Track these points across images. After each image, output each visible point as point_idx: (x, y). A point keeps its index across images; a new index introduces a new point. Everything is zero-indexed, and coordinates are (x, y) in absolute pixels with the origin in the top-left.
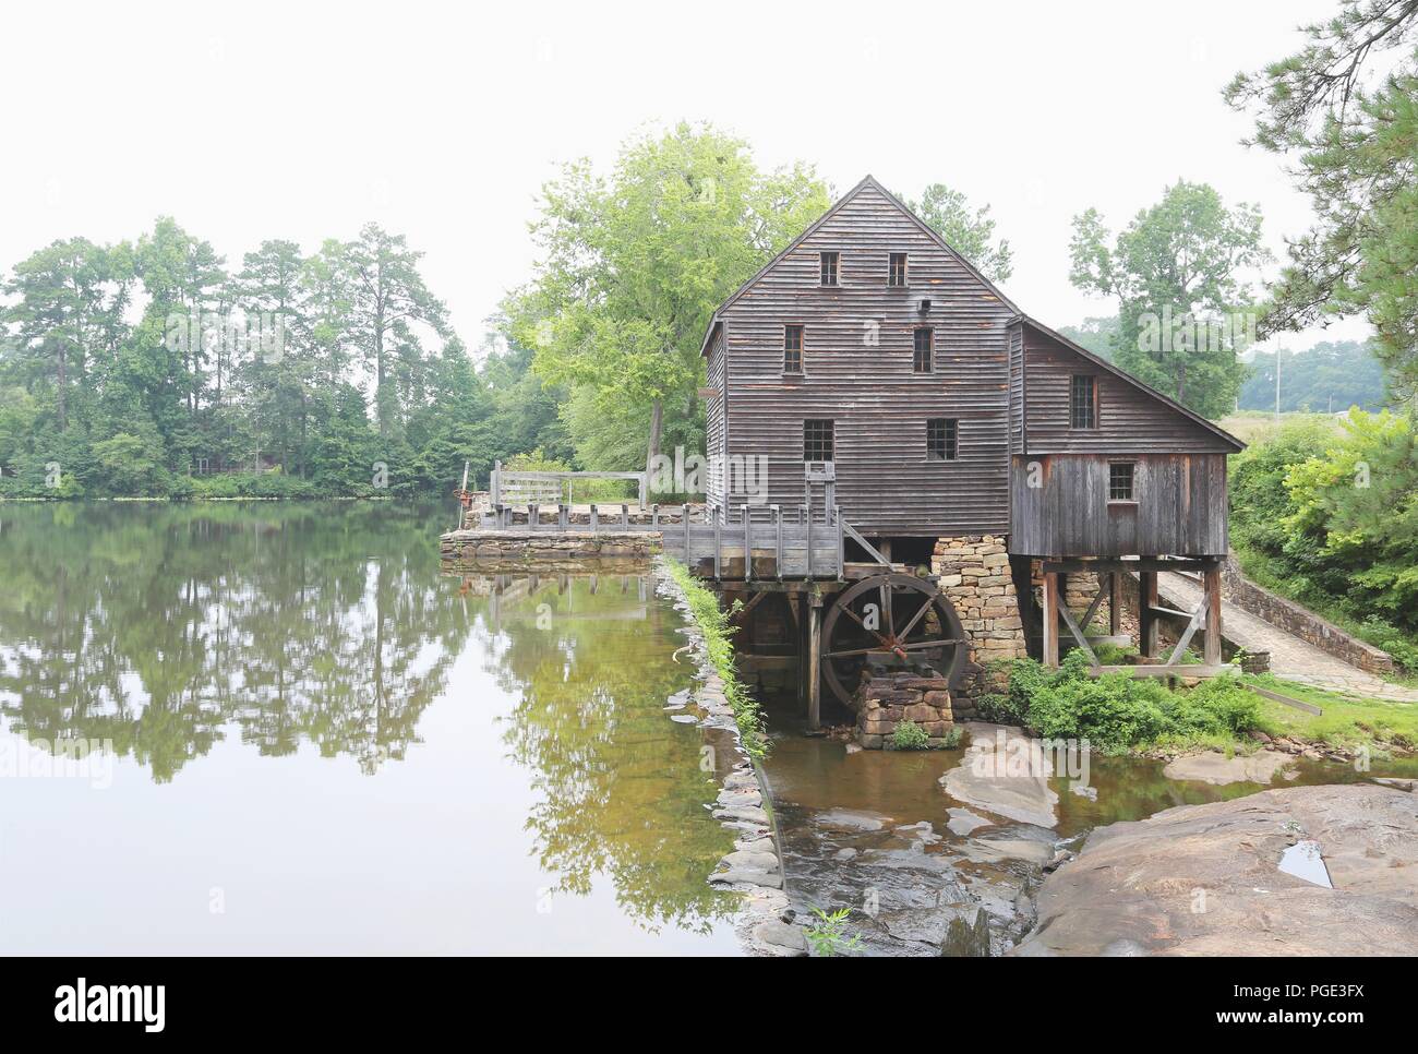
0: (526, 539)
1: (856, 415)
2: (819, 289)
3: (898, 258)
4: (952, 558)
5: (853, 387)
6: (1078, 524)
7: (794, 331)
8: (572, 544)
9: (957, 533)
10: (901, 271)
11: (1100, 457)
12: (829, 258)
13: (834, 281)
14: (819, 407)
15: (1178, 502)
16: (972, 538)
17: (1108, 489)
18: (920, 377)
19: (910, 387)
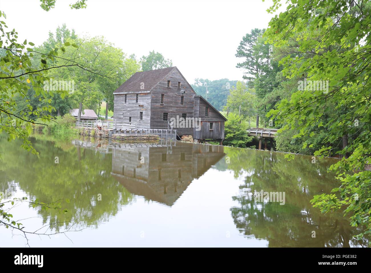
0: (137, 136)
1: (172, 112)
2: (167, 87)
3: (179, 83)
4: (185, 139)
5: (171, 107)
6: (206, 133)
7: (163, 95)
8: (144, 137)
9: (185, 135)
10: (179, 85)
11: (209, 122)
12: (169, 81)
13: (169, 86)
14: (166, 110)
15: (218, 130)
16: (188, 136)
17: (209, 127)
18: (181, 105)
19: (180, 107)
